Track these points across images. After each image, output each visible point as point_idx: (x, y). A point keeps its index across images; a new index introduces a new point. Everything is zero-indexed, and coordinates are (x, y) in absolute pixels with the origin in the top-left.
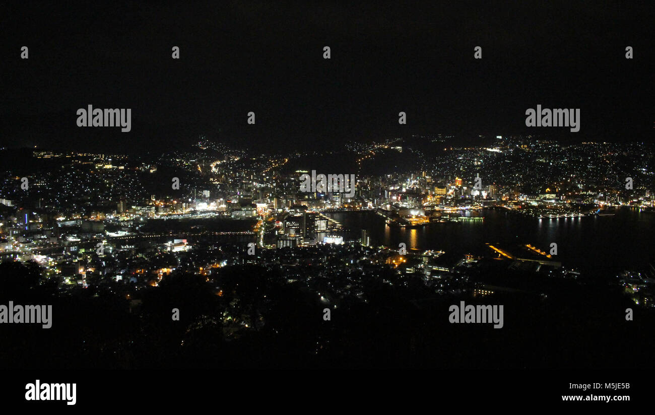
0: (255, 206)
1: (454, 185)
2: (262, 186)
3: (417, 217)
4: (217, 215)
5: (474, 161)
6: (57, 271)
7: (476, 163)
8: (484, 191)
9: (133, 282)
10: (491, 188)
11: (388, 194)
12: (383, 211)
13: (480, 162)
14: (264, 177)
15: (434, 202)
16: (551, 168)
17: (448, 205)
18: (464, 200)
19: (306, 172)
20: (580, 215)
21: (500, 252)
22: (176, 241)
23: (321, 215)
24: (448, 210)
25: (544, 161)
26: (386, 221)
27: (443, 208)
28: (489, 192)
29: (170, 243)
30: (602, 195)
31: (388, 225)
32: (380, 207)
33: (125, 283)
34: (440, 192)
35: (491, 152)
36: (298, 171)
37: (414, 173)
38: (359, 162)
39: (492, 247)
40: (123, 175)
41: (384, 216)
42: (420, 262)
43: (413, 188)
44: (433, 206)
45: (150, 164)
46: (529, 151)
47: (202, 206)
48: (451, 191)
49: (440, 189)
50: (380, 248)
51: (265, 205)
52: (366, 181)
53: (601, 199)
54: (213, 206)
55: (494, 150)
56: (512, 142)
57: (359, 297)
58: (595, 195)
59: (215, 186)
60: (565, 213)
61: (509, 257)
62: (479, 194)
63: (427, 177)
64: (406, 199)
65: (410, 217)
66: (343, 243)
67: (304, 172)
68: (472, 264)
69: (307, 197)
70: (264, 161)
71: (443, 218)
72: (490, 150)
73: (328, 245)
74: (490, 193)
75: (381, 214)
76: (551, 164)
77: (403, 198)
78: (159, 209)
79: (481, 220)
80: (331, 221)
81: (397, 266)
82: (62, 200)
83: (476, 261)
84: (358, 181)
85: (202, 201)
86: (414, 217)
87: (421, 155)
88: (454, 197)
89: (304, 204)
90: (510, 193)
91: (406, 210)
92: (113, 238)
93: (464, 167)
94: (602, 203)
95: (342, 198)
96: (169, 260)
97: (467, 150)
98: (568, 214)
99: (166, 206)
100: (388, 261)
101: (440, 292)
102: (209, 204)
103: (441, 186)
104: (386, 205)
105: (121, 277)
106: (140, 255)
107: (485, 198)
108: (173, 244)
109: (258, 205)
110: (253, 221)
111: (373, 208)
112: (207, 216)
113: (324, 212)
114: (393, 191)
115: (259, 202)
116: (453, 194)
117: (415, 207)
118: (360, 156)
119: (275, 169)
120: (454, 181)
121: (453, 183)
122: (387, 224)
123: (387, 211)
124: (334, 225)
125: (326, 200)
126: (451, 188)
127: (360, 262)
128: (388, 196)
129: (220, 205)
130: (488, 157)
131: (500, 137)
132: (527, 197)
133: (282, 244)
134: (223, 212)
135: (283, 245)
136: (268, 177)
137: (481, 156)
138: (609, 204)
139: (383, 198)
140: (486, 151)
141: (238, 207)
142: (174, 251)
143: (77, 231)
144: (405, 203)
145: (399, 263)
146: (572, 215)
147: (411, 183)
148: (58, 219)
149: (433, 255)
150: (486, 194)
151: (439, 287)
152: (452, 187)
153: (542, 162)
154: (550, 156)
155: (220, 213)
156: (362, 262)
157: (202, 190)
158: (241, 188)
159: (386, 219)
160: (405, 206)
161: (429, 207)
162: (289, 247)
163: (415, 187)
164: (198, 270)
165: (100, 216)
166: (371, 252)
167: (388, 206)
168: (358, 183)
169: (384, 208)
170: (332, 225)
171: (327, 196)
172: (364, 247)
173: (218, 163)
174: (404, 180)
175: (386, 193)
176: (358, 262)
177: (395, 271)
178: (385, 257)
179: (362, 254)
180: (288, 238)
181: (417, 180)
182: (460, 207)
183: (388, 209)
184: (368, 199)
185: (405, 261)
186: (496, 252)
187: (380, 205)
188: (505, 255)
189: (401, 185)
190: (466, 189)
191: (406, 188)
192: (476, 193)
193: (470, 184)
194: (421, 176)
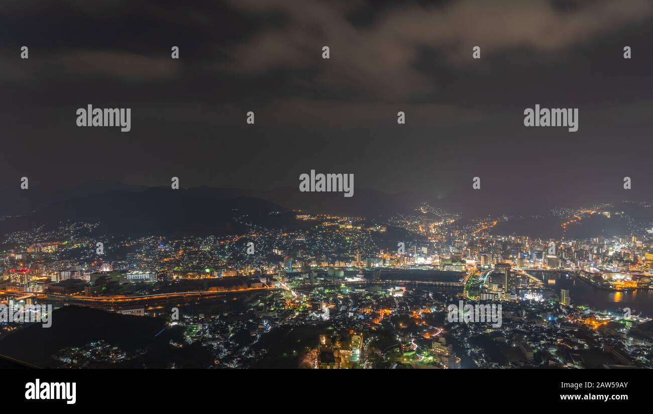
0: (464, 262)
3: (623, 281)
4: (432, 268)
6: (308, 305)
9: (360, 318)
11: (592, 257)
12: (586, 273)
14: (475, 237)
15: (643, 267)
22: (397, 288)
23: (523, 272)
29: (392, 289)
32: (583, 269)
33: (355, 319)
37: (624, 238)
38: (564, 226)
40: (360, 234)
41: (587, 278)
43: (621, 252)
44: (642, 272)
45: (380, 225)
47: (420, 260)
50: (580, 308)
51: (473, 262)
52: (570, 244)
54: (429, 261)
59: (432, 244)
63: (637, 242)
64: (612, 262)
65: (615, 281)
66: (543, 300)
69: (511, 256)
70: (474, 224)
73: (528, 301)
75: (584, 276)
77: (610, 261)
78: (386, 262)
80: (532, 279)
81: (596, 327)
82: (315, 252)
84: (562, 243)
85: (420, 256)
86: (619, 281)
87: (631, 220)
89: (509, 262)
91: (611, 274)
92: (349, 282)
96: (389, 302)
99: (391, 259)
100: (587, 322)
102: (426, 258)
104: (590, 267)
106: (369, 297)
108: (394, 290)
109: (468, 262)
110: (462, 275)
111: (576, 269)
112: (424, 268)
113: (527, 271)
114: (598, 254)
115: (468, 259)
117: (621, 271)
118: (566, 220)
119: (485, 230)
123: (590, 273)
124: (536, 283)
125: (529, 260)
127: (558, 320)
128: (592, 259)
129: (435, 260)
134: (437, 266)
135: (486, 296)
136: (477, 238)
139: (586, 261)
141: (450, 262)
142: (395, 296)
143: (324, 276)
144: (610, 267)
145: (599, 325)
147: (618, 248)
148: (312, 266)
149: (638, 321)
155: (434, 266)
156: (560, 320)
157: (421, 247)
158: (454, 246)
160: (609, 269)
161: (638, 272)
162: (491, 300)
163: (623, 252)
164: (412, 313)
165: (342, 264)
166: (570, 310)
167: (592, 269)
168: (561, 246)
169: (587, 270)
170: (534, 283)
171: (531, 256)
172: (563, 306)
173: (436, 224)
174: (611, 244)
175: (590, 255)
176: (556, 319)
177: (593, 332)
178: (585, 317)
179: (561, 312)
180: (491, 292)
181: (626, 244)
183: (592, 271)
184: (571, 260)
185: (605, 323)
187: (584, 267)
189: (607, 249)
191: (612, 252)
194: (630, 241)
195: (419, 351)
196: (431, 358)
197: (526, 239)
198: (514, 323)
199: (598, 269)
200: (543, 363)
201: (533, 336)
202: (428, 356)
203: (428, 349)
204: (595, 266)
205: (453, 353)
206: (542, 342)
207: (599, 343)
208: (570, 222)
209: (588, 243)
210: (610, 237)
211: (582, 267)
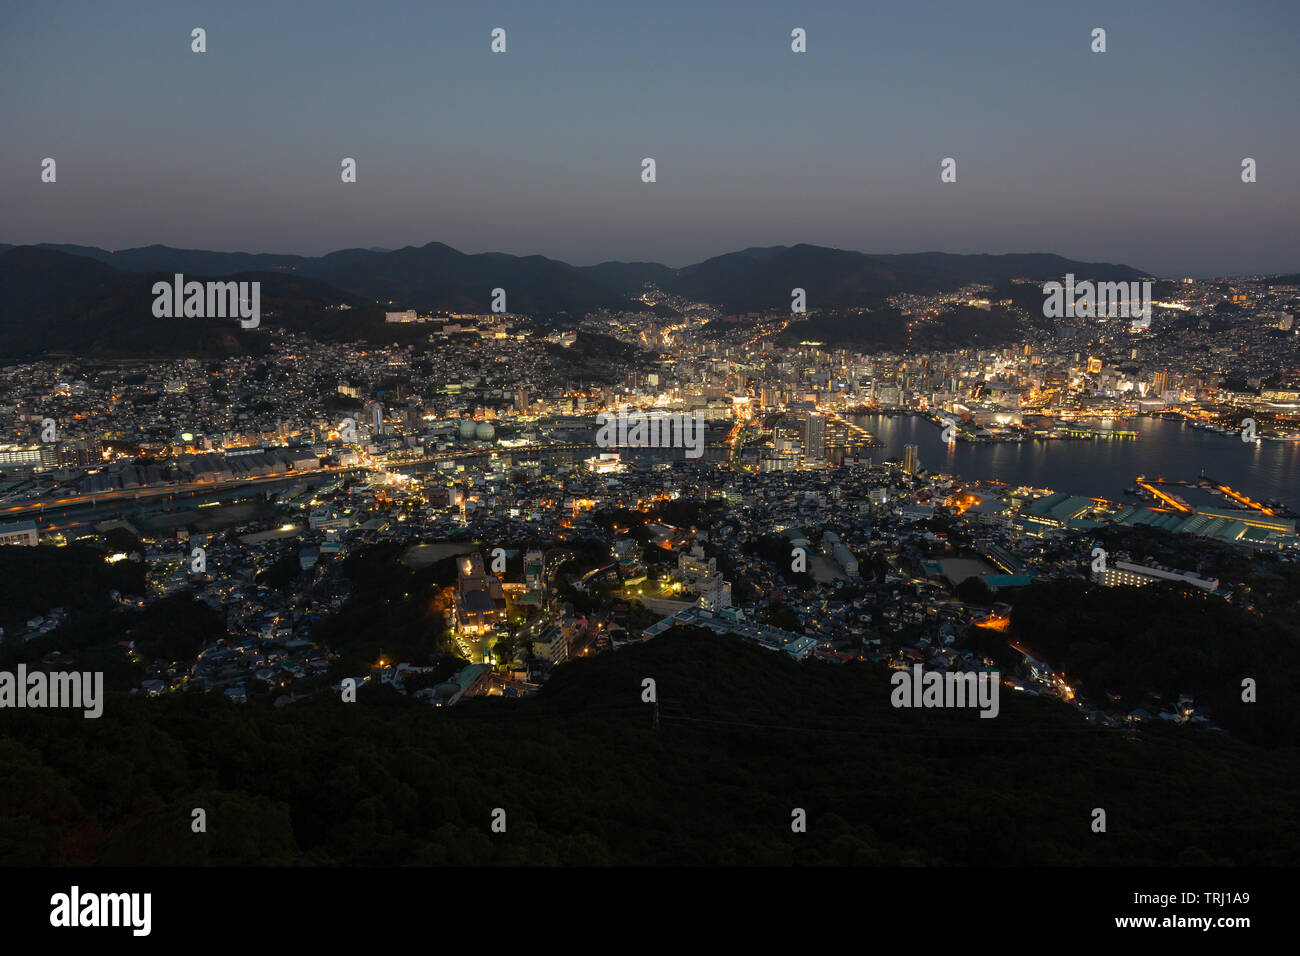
0: (728, 401)
1: (1085, 371)
2: (744, 367)
3: (1008, 426)
5: (1127, 327)
6: (423, 500)
7: (1131, 332)
8: (1144, 384)
9: (534, 519)
10: (1158, 378)
11: (957, 385)
12: (947, 414)
14: (747, 352)
15: (1042, 400)
16: (1295, 341)
17: (1071, 407)
18: (1103, 398)
19: (818, 344)
21: (1164, 497)
22: (603, 457)
23: (838, 417)
24: (1067, 416)
25: (1283, 327)
27: (1059, 412)
28: (1153, 385)
29: (594, 458)
32: (941, 407)
33: (523, 521)
34: (1055, 383)
35: (1167, 309)
36: (804, 343)
37: (1010, 348)
38: (909, 328)
39: (1148, 487)
40: (523, 350)
41: (948, 423)
42: (1007, 506)
43: (1005, 374)
44: (1039, 409)
45: (564, 332)
46: (1250, 307)
48: (1076, 382)
49: (1056, 378)
50: (936, 478)
51: (745, 400)
52: (920, 361)
54: (663, 400)
55: (1173, 305)
56: (1213, 290)
59: (668, 367)
61: (1183, 509)
62: (1131, 388)
64: (990, 394)
65: (995, 427)
67: (814, 344)
69: (815, 388)
70: (749, 326)
71: (1056, 431)
72: (1166, 305)
74: (1154, 387)
75: (942, 420)
76: (1297, 332)
77: (987, 392)
78: (580, 405)
79: (1132, 435)
80: (853, 429)
81: (962, 510)
84: (906, 361)
85: (646, 392)
86: (1001, 427)
88: (1081, 393)
89: (811, 399)
90: (1198, 386)
91: (988, 414)
92: (506, 448)
93: (1105, 338)
95: (876, 389)
96: (591, 485)
99: (589, 400)
100: (947, 502)
101: (1038, 561)
102: (656, 396)
103: (1058, 373)
104: (952, 404)
105: (517, 511)
106: (548, 477)
107: (1143, 395)
108: (598, 461)
109: (736, 400)
110: (727, 425)
111: (929, 408)
113: (843, 414)
114: (967, 378)
115: (737, 396)
116: (1080, 386)
117: (1005, 409)
118: (910, 318)
119: (766, 339)
120: (1085, 362)
121: (1083, 364)
123: (953, 415)
124: (858, 435)
125: (847, 394)
126: (1076, 377)
127: (898, 502)
128: (957, 389)
129: (674, 398)
130: (1158, 319)
131: (1190, 281)
132: (1233, 397)
133: (770, 466)
134: (679, 409)
135: (772, 465)
136: (752, 353)
139: (946, 392)
140: (1156, 307)
141: (702, 403)
142: (599, 472)
143: (453, 438)
144: (987, 402)
145: (969, 506)
147: (1000, 366)
149: (1031, 494)
150: (1148, 388)
151: (1038, 554)
152: (1081, 374)
153: (1278, 329)
154: (1296, 318)
155: (673, 411)
156: (902, 502)
157: (648, 373)
158: (709, 371)
160: (986, 407)
161: (1032, 409)
162: (781, 471)
163: (1008, 374)
165: (490, 414)
166: (919, 484)
167: (956, 406)
168: (904, 365)
169: (948, 410)
170: (855, 436)
171: (850, 386)
172: (908, 476)
173: (674, 329)
174: (991, 362)
175: (954, 382)
176: (895, 500)
177: (958, 519)
178: (944, 493)
179: (903, 486)
180: (781, 457)
181: (1013, 361)
182: (1091, 412)
183: (956, 411)
184: (921, 392)
185: (977, 503)
186: (1155, 497)
187: (941, 404)
188: (1172, 502)
189: (983, 369)
190: (1107, 378)
191: (991, 375)
192: (1128, 386)
193: (1117, 369)
194: (1021, 354)
195: (653, 576)
196: (677, 586)
197: (841, 354)
198: (822, 512)
199: (965, 405)
200: (874, 580)
201: (857, 532)
202: (672, 583)
203: (669, 569)
204: (961, 402)
205: (717, 574)
206: (874, 543)
207: (968, 539)
208: (920, 321)
209: (950, 359)
210: (988, 347)
211: (939, 404)
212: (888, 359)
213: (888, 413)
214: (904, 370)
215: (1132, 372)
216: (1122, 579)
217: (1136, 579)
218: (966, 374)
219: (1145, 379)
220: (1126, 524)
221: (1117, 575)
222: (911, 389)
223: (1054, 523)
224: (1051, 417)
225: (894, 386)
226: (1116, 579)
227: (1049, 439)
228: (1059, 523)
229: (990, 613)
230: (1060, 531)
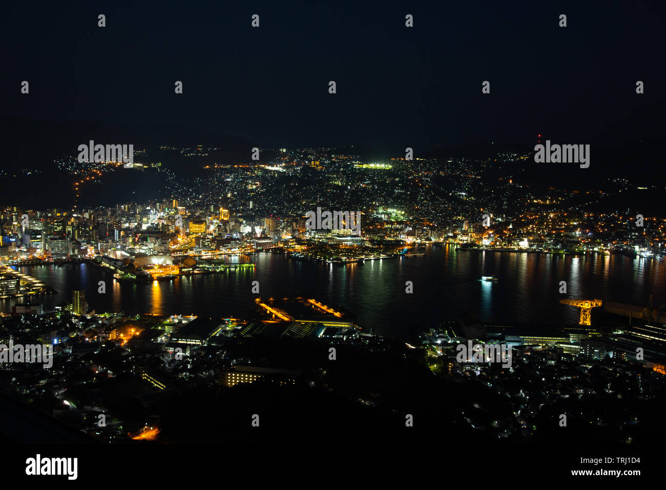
1: (218, 219)
3: (161, 267)
5: (247, 184)
7: (250, 187)
8: (259, 227)
10: (267, 222)
11: (119, 234)
12: (111, 260)
13: (255, 185)
15: (187, 244)
16: (348, 193)
17: (207, 248)
18: (230, 240)
20: (382, 256)
21: (274, 311)
23: (10, 270)
24: (206, 255)
25: (340, 184)
26: (115, 275)
27: (200, 252)
28: (265, 227)
30: (411, 229)
31: (118, 280)
32: (106, 254)
34: (197, 229)
35: (271, 171)
37: (161, 202)
38: (76, 186)
39: (263, 305)
41: (112, 268)
42: (161, 333)
43: (158, 224)
44: (185, 250)
46: (321, 169)
48: (212, 228)
49: (197, 225)
50: (102, 316)
52: (87, 215)
53: (409, 234)
55: (275, 168)
56: (299, 157)
57: (58, 397)
58: (401, 230)
60: (362, 254)
61: (286, 319)
62: (250, 231)
63: (179, 208)
64: (147, 240)
65: (151, 268)
68: (235, 331)
71: (198, 268)
72: (270, 168)
74: (265, 229)
75: (108, 265)
76: (349, 187)
77: (144, 239)
79: (252, 267)
80: (25, 279)
81: (125, 341)
83: (240, 327)
84: (75, 215)
86: (156, 268)
87: (171, 176)
88: (216, 237)
90: (293, 227)
91: (145, 258)
93: (232, 193)
94: (410, 240)
95: (46, 241)
97: (239, 168)
98: (367, 255)
100: (112, 336)
101: (185, 375)
103: (199, 221)
104: (116, 251)
107: (259, 236)
111: (95, 255)
113: (15, 266)
114: (127, 230)
116: (215, 231)
117: (159, 252)
118: (78, 178)
120: (218, 212)
121: (217, 215)
122: (116, 279)
123: (117, 260)
124: (30, 285)
125: (19, 247)
126: (212, 223)
127: (68, 342)
128: (119, 238)
130: (266, 178)
131: (284, 150)
132: (315, 234)
137: (257, 176)
138: (419, 241)
139: (110, 241)
140: (263, 169)
144: (144, 248)
145: (131, 337)
146: (372, 257)
147: (154, 218)
149: (180, 322)
150: (261, 231)
151: (185, 369)
152: (215, 221)
153: (338, 185)
154: (348, 177)
156: (72, 342)
159: (115, 272)
160: (143, 251)
161: (180, 251)
163: (161, 223)
166: (87, 323)
167: (119, 253)
168: (73, 219)
169: (111, 256)
170: (27, 285)
171: (21, 240)
172: (76, 317)
174: (145, 213)
175: (116, 232)
176: (65, 339)
177: (122, 350)
178: (109, 329)
179: (73, 328)
181: (165, 212)
182: (223, 250)
183: (119, 257)
184: (89, 242)
185: (138, 334)
186: (268, 312)
187: (107, 252)
188: (280, 315)
189: (140, 220)
190: (233, 223)
191: (147, 225)
192: (247, 230)
193: (240, 217)
194: (170, 206)
199: (127, 252)
204: (123, 248)
206: (43, 382)
208: (85, 180)
209: (113, 213)
210: (144, 203)
211: (104, 252)
212: (58, 214)
213: (59, 263)
214: (72, 223)
215: (251, 219)
216: (240, 379)
217: (249, 377)
218: (127, 225)
219: (260, 224)
220: (248, 336)
221: (236, 376)
222: (79, 240)
223: (198, 342)
224: (195, 256)
225: (63, 238)
226: (236, 380)
227: (193, 274)
228: (201, 342)
229: (144, 425)
230: (202, 348)
